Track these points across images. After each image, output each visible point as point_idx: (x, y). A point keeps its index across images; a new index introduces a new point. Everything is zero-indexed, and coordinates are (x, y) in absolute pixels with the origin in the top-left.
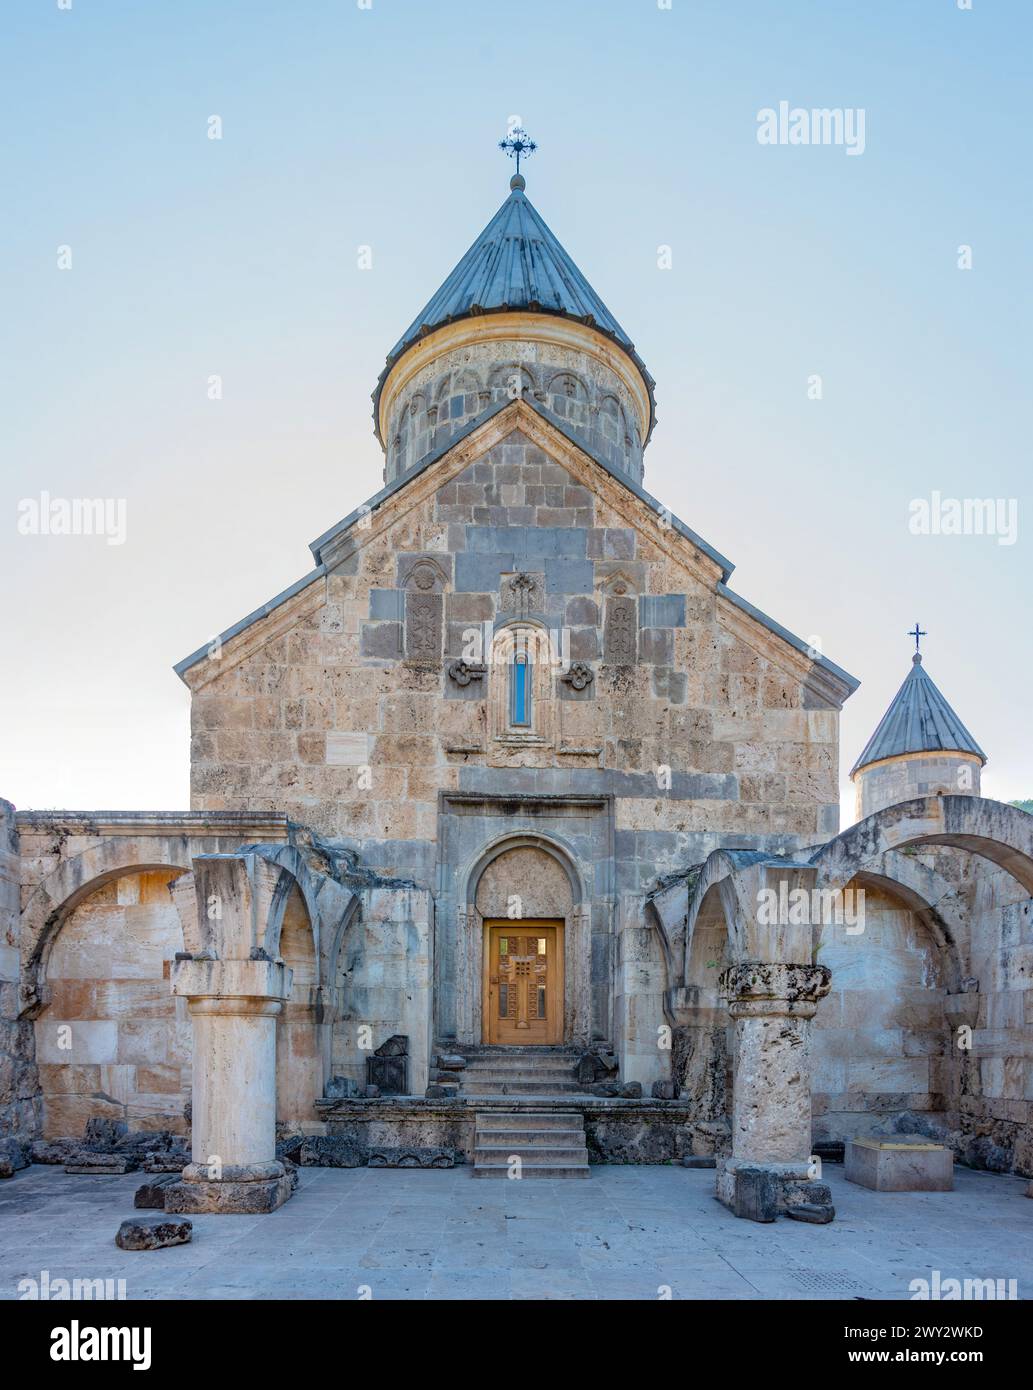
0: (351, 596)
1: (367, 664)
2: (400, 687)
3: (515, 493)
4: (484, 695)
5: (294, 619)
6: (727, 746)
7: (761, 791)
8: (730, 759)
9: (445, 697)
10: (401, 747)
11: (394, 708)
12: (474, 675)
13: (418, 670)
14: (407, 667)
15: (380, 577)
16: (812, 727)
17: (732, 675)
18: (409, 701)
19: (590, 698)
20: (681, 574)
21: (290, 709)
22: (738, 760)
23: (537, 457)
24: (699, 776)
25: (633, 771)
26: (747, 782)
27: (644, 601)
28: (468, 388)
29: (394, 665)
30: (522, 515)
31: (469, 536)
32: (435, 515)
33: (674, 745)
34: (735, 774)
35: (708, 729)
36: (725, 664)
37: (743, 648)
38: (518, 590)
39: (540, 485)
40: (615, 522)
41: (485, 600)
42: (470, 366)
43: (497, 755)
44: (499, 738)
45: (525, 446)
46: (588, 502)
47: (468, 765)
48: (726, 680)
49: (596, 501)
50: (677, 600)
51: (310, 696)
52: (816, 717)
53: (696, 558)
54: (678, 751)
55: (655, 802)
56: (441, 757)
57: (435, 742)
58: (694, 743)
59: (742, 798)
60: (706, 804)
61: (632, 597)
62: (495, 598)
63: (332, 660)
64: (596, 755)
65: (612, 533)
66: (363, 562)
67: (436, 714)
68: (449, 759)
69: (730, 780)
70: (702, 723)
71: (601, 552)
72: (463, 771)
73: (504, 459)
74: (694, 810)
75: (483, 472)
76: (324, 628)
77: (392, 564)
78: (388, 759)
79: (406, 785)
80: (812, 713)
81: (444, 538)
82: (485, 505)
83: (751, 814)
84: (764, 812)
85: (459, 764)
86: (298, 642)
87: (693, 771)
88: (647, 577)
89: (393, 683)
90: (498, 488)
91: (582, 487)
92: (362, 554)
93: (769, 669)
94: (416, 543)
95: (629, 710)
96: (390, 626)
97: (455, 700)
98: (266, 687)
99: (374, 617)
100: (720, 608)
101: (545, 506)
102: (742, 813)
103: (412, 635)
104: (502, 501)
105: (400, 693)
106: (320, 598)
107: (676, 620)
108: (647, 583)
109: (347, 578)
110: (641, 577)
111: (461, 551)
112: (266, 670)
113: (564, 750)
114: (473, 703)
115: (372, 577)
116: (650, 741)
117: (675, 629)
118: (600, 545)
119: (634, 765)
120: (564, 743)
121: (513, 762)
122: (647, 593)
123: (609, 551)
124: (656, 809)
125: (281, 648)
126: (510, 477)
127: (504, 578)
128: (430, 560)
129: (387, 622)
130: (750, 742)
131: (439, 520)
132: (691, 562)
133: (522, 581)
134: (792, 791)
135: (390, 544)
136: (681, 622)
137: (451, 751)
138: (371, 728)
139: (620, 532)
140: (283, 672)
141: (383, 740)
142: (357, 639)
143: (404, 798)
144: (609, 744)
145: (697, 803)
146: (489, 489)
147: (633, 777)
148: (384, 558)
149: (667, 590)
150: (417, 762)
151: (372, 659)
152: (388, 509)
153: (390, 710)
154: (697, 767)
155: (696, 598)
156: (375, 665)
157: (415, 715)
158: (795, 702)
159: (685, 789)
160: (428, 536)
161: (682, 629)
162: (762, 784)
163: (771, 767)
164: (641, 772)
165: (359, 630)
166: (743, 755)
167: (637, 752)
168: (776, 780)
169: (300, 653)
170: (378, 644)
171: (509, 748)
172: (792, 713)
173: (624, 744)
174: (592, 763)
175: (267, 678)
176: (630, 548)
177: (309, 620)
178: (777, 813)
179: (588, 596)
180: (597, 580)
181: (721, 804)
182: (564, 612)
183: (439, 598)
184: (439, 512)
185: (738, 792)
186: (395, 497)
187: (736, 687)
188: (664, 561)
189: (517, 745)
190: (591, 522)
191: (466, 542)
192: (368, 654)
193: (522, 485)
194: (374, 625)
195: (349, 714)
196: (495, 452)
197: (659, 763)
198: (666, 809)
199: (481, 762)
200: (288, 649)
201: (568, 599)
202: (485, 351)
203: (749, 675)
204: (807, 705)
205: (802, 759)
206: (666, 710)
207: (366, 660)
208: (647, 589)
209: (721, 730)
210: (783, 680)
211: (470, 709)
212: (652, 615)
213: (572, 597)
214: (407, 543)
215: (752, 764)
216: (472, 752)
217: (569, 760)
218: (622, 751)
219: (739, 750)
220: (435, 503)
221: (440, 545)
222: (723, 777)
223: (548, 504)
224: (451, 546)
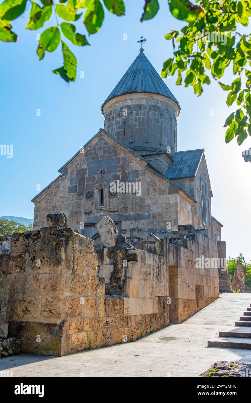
0: (66, 180)
1: (69, 195)
2: (75, 199)
3: (101, 152)
4: (93, 199)
5: (55, 187)
6: (149, 206)
7: (157, 217)
8: (149, 209)
9: (85, 200)
10: (75, 213)
11: (74, 204)
12: (91, 195)
13: (79, 195)
14: (77, 194)
15: (72, 175)
16: (170, 199)
17: (150, 188)
18: (77, 202)
19: (116, 197)
20: (138, 165)
21: (53, 207)
22: (152, 209)
23: (106, 143)
24: (142, 214)
25: (126, 214)
26: (154, 215)
27: (129, 172)
28: (115, 113)
29: (74, 194)
30: (102, 157)
31: (91, 163)
32: (84, 160)
33: (136, 207)
34: (151, 213)
35: (144, 202)
36: (148, 185)
37: (153, 181)
38: (101, 174)
39: (106, 149)
40: (123, 155)
41: (94, 177)
42: (116, 108)
43: (95, 213)
44: (96, 209)
45: (103, 141)
46: (117, 151)
47: (89, 216)
48: (148, 189)
49: (119, 151)
50: (137, 171)
51: (57, 203)
52: (171, 196)
53: (141, 161)
54: (137, 208)
55: (131, 221)
56: (83, 215)
57: (82, 211)
58: (140, 206)
59: (152, 219)
60: (143, 221)
61: (127, 172)
62: (96, 176)
63: (62, 195)
64: (117, 211)
65: (122, 158)
66: (69, 172)
67: (83, 205)
68: (85, 215)
69: (150, 214)
70: (143, 201)
71: (119, 163)
72: (88, 218)
73: (99, 145)
74: (140, 223)
75: (94, 149)
76: (61, 188)
77: (75, 172)
78: (72, 216)
79: (76, 222)
80: (170, 195)
81: (86, 164)
82: (94, 156)
83: (155, 223)
84: (158, 222)
85: (88, 216)
86: (56, 192)
87: (140, 213)
88: (130, 167)
89: (74, 199)
90: (97, 152)
91: (115, 148)
92: (69, 171)
93: (159, 185)
94: (80, 167)
95: (125, 200)
96: (74, 186)
97: (87, 201)
98: (49, 203)
99: (71, 184)
100: (147, 172)
101: (107, 154)
102: (152, 223)
103: (79, 187)
104: (98, 154)
105: (75, 201)
106: (60, 181)
107: (137, 176)
108: (130, 168)
109: (66, 176)
110: (128, 167)
111: (89, 167)
112: (49, 199)
113: (110, 211)
114: (91, 201)
115: (71, 175)
116: (130, 206)
117: (136, 178)
118: (119, 161)
119: (126, 213)
120: (110, 209)
121: (99, 215)
122: (130, 171)
123: (121, 162)
124: (131, 223)
125: (52, 193)
126: (100, 149)
127: (98, 172)
128: (83, 169)
129: (73, 185)
130: (154, 204)
131: (85, 161)
132: (140, 162)
133: (101, 172)
134: (165, 216)
135: (75, 168)
136: (138, 176)
137: (85, 213)
138: (69, 209)
139: (124, 157)
140: (52, 199)
141: (72, 212)
142: (67, 190)
143: (75, 225)
144: (120, 208)
145: (141, 221)
146: (96, 152)
147: (126, 216)
148: (73, 171)
149: (134, 169)
150: (78, 216)
151: (70, 194)
152: (74, 160)
153: (73, 205)
154: (141, 212)
155: (141, 170)
156: (71, 195)
157: (78, 205)
158: (166, 193)
159: (138, 218)
160: (82, 165)
161: (138, 178)
162: (158, 214)
163: (160, 210)
164: (127, 214)
165: (68, 187)
166: (153, 208)
167: (127, 209)
168: (161, 213)
169: (56, 194)
170: (71, 190)
171: (98, 211)
172: (165, 196)
173: (124, 208)
174: (116, 213)
175: (49, 201)
176: (126, 160)
177: (58, 187)
178: (162, 222)
179: (116, 173)
180: (119, 169)
181: (147, 221)
182: (111, 178)
183: (85, 178)
184: (85, 159)
185: (152, 217)
186: (76, 158)
187: (151, 190)
188: (134, 163)
189: (99, 210)
190: (117, 156)
191: (90, 165)
192: (69, 193)
193: (102, 150)
194: (71, 186)
195: (65, 207)
196: (97, 144)
197: (132, 212)
198: (133, 223)
199: (92, 215)
200: (53, 193)
201: (112, 174)
202: (119, 104)
203: (154, 187)
204: (169, 194)
205: (168, 207)
206: (134, 198)
207: (69, 194)
208: (130, 170)
209: (147, 202)
210: (163, 188)
211: (90, 203)
212: (131, 176)
213: (113, 174)
214: (78, 167)
215: (155, 210)
216: (90, 213)
217: (111, 213)
218: (123, 210)
219: (151, 207)
220: (84, 157)
221: (85, 166)
222: (148, 214)
223: (108, 154)
224: (87, 166)
